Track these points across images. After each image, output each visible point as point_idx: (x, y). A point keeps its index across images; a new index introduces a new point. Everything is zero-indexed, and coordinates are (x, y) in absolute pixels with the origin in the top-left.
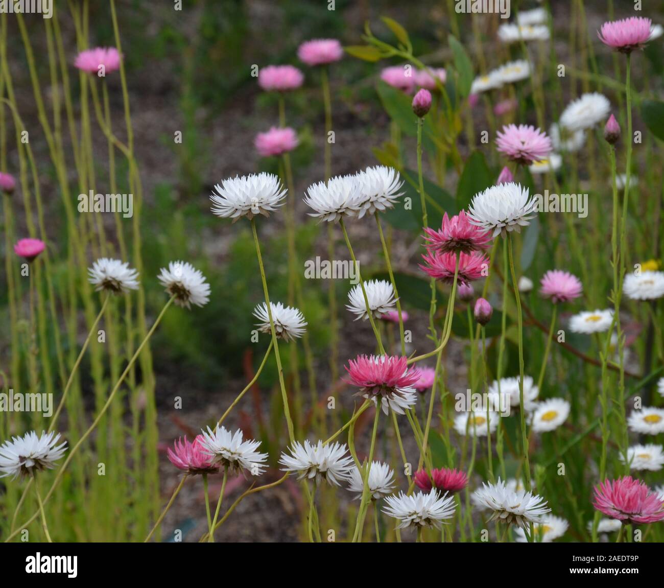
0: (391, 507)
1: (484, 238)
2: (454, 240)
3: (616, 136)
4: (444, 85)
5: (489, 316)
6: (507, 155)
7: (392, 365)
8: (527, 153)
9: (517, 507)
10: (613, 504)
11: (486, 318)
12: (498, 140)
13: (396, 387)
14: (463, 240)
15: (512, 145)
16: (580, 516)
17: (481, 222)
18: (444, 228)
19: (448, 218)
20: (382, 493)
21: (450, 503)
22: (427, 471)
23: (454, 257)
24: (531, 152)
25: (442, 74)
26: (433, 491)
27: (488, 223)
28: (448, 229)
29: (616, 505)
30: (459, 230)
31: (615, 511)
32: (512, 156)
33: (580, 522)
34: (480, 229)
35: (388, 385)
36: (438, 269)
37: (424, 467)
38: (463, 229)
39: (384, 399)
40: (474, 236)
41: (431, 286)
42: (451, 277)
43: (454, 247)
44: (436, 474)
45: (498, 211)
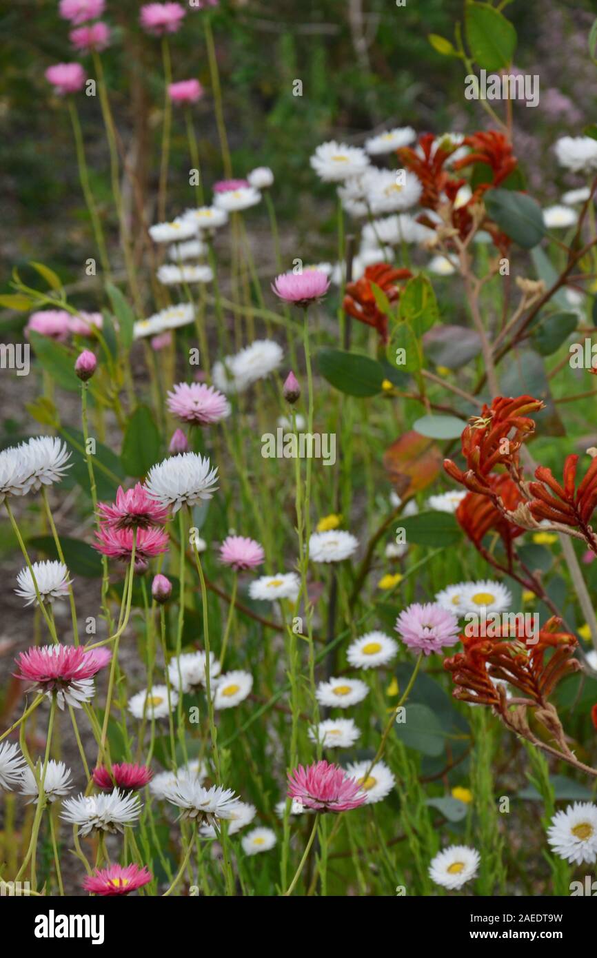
0: (69, 812)
1: (162, 513)
2: (131, 515)
3: (296, 395)
4: (100, 331)
5: (168, 593)
6: (180, 417)
7: (69, 657)
8: (201, 414)
9: (208, 803)
10: (307, 792)
11: (165, 595)
12: (169, 400)
13: (72, 679)
14: (139, 515)
15: (185, 406)
16: (265, 797)
17: (159, 496)
18: (118, 503)
19: (122, 491)
20: (59, 795)
21: (135, 804)
22: (106, 767)
23: (131, 533)
24: (206, 413)
25: (97, 319)
26: (116, 791)
27: (166, 497)
28: (124, 505)
29: (312, 794)
30: (135, 505)
31: (310, 800)
32: (185, 417)
33: (266, 802)
34: (157, 504)
35: (64, 679)
36: (113, 546)
37: (103, 763)
38: (139, 504)
39: (59, 693)
40: (151, 511)
41: (103, 562)
42: (127, 556)
43: (130, 523)
44: (117, 772)
45: (178, 485)
